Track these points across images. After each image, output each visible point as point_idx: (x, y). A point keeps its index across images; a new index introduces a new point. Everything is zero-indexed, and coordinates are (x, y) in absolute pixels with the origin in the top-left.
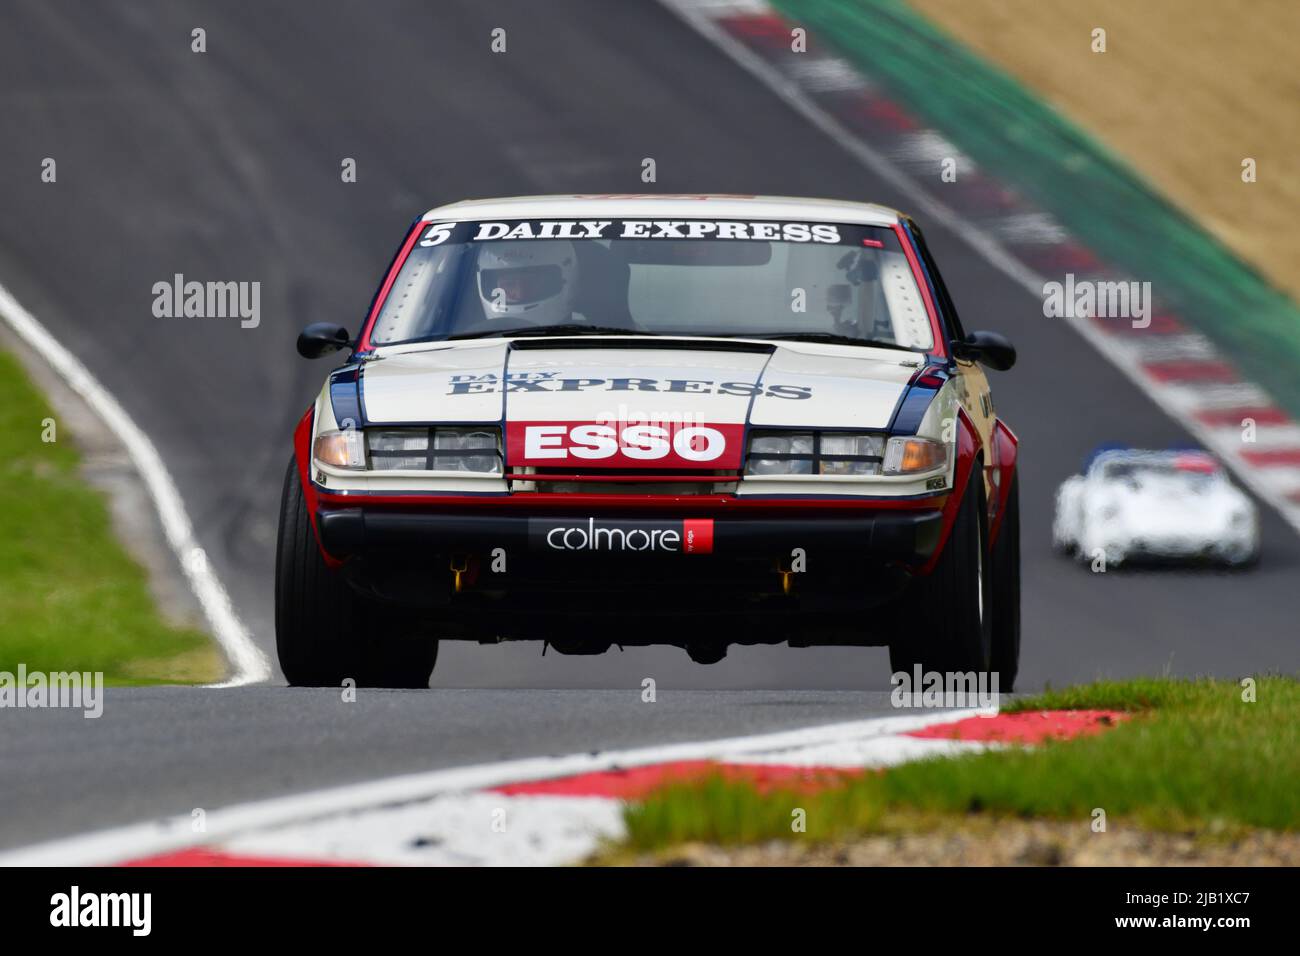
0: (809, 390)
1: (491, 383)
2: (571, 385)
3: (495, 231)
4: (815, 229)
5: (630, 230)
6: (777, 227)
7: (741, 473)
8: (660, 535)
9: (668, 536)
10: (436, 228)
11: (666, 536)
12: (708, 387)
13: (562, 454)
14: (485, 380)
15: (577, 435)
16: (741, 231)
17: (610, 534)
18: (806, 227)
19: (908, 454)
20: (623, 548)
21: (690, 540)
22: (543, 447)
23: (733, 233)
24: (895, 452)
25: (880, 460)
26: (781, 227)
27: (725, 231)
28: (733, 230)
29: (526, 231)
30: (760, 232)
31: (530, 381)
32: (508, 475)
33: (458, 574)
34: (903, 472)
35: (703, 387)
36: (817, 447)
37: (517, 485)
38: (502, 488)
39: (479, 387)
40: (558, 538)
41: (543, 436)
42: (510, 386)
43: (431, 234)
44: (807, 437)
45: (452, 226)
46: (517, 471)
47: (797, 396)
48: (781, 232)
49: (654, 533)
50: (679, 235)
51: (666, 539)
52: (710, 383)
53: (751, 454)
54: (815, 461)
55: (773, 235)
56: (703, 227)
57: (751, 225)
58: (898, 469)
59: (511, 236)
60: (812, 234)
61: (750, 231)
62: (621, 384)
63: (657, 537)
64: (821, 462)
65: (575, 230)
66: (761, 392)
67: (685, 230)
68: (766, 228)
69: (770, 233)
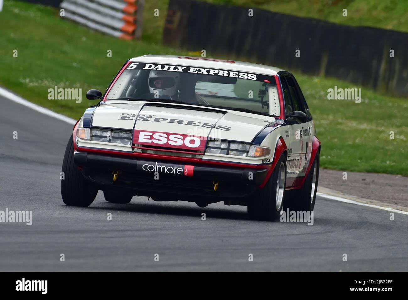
0: (230, 128)
1: (133, 117)
2: (157, 120)
3: (150, 66)
4: (250, 75)
5: (192, 70)
6: (237, 73)
7: (205, 152)
8: (177, 169)
9: (179, 169)
10: (133, 64)
11: (179, 170)
12: (199, 124)
13: (150, 141)
14: (132, 116)
15: (155, 136)
16: (226, 74)
17: (162, 167)
18: (246, 74)
19: (256, 151)
20: (165, 172)
21: (186, 172)
22: (144, 139)
23: (223, 74)
24: (253, 150)
25: (248, 152)
26: (239, 74)
27: (221, 73)
28: (223, 73)
29: (160, 68)
30: (232, 74)
31: (145, 117)
32: (133, 147)
33: (115, 175)
34: (255, 157)
35: (197, 124)
36: (229, 146)
37: (136, 150)
38: (131, 150)
39: (129, 118)
40: (146, 167)
41: (145, 135)
42: (138, 118)
43: (131, 66)
44: (226, 143)
45: (138, 64)
46: (136, 145)
47: (226, 129)
48: (239, 75)
49: (175, 168)
50: (207, 73)
51: (179, 171)
52: (201, 123)
53: (208, 146)
54: (228, 151)
55: (236, 76)
56: (214, 71)
57: (229, 72)
58: (253, 155)
59: (155, 69)
60: (248, 76)
61: (229, 74)
62: (172, 121)
63: (176, 169)
64: (230, 151)
65: (174, 69)
66: (215, 127)
67: (208, 72)
68: (234, 73)
69: (235, 75)
